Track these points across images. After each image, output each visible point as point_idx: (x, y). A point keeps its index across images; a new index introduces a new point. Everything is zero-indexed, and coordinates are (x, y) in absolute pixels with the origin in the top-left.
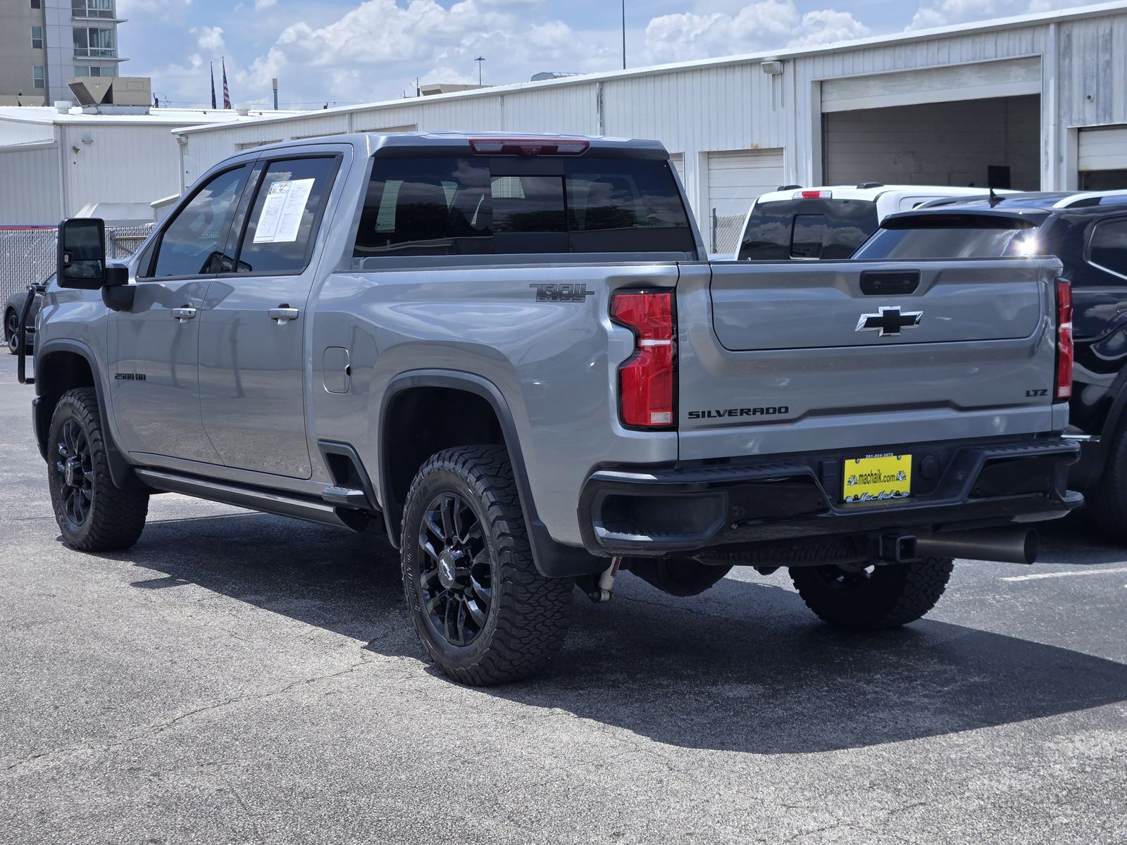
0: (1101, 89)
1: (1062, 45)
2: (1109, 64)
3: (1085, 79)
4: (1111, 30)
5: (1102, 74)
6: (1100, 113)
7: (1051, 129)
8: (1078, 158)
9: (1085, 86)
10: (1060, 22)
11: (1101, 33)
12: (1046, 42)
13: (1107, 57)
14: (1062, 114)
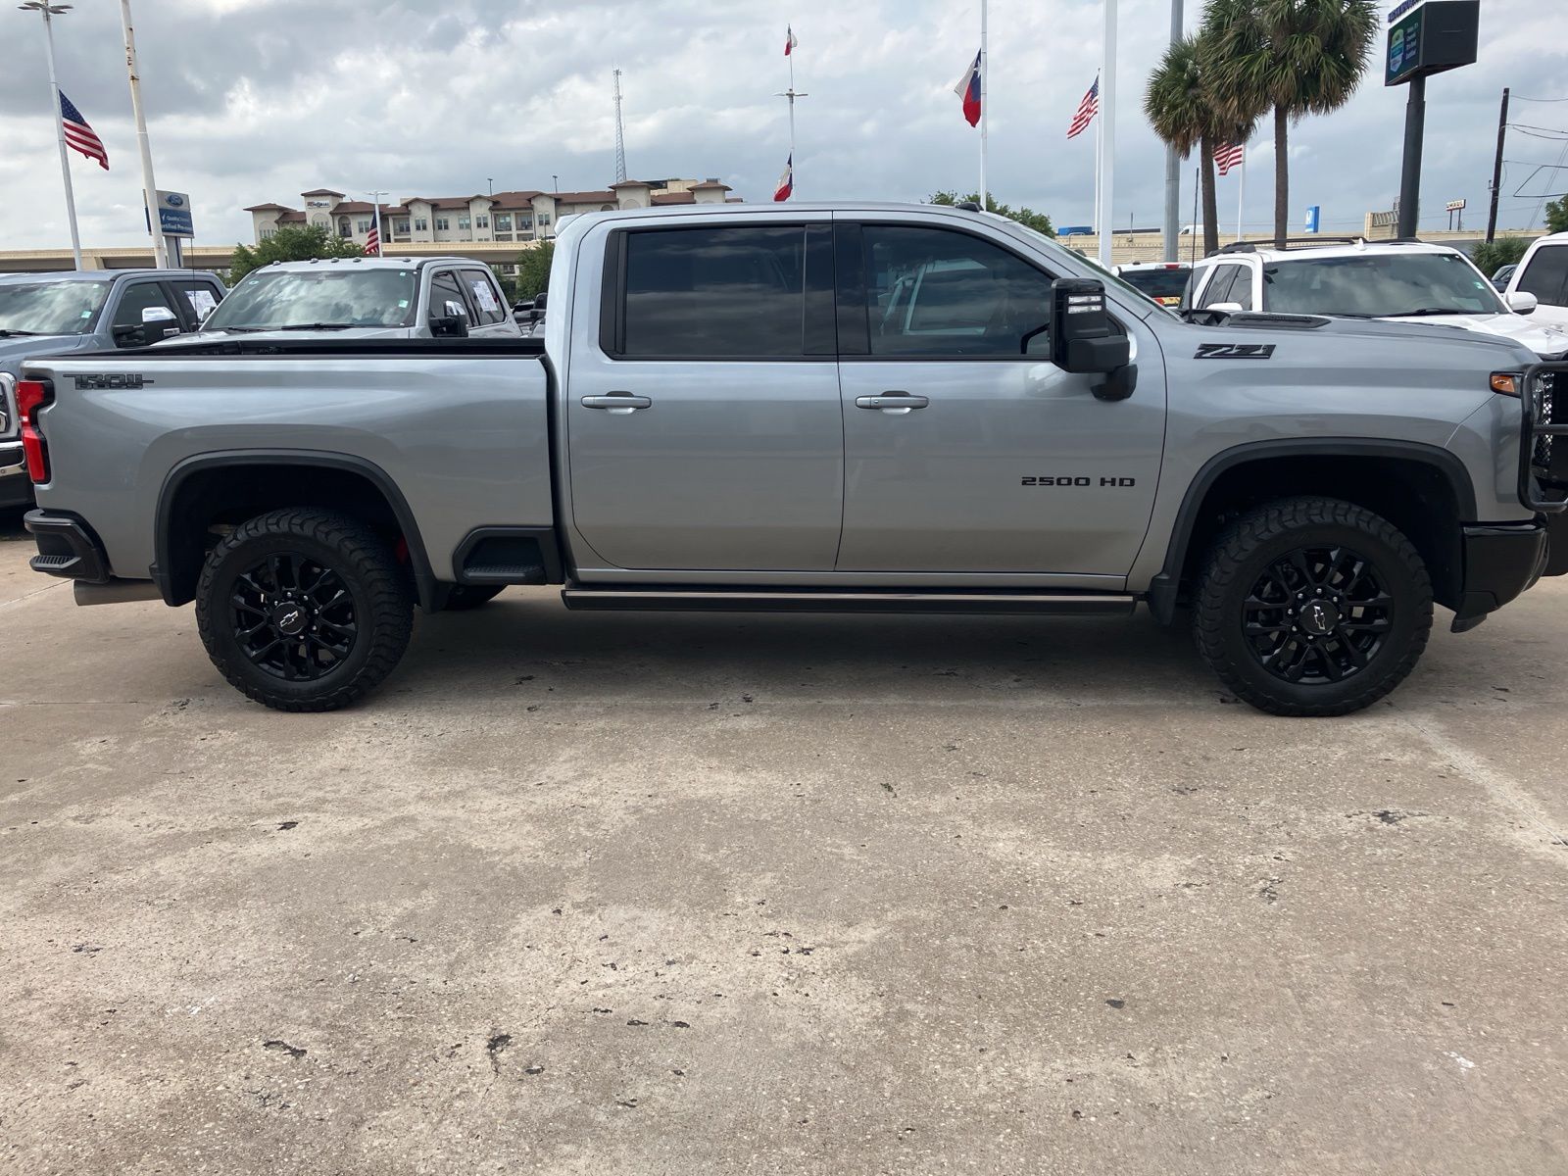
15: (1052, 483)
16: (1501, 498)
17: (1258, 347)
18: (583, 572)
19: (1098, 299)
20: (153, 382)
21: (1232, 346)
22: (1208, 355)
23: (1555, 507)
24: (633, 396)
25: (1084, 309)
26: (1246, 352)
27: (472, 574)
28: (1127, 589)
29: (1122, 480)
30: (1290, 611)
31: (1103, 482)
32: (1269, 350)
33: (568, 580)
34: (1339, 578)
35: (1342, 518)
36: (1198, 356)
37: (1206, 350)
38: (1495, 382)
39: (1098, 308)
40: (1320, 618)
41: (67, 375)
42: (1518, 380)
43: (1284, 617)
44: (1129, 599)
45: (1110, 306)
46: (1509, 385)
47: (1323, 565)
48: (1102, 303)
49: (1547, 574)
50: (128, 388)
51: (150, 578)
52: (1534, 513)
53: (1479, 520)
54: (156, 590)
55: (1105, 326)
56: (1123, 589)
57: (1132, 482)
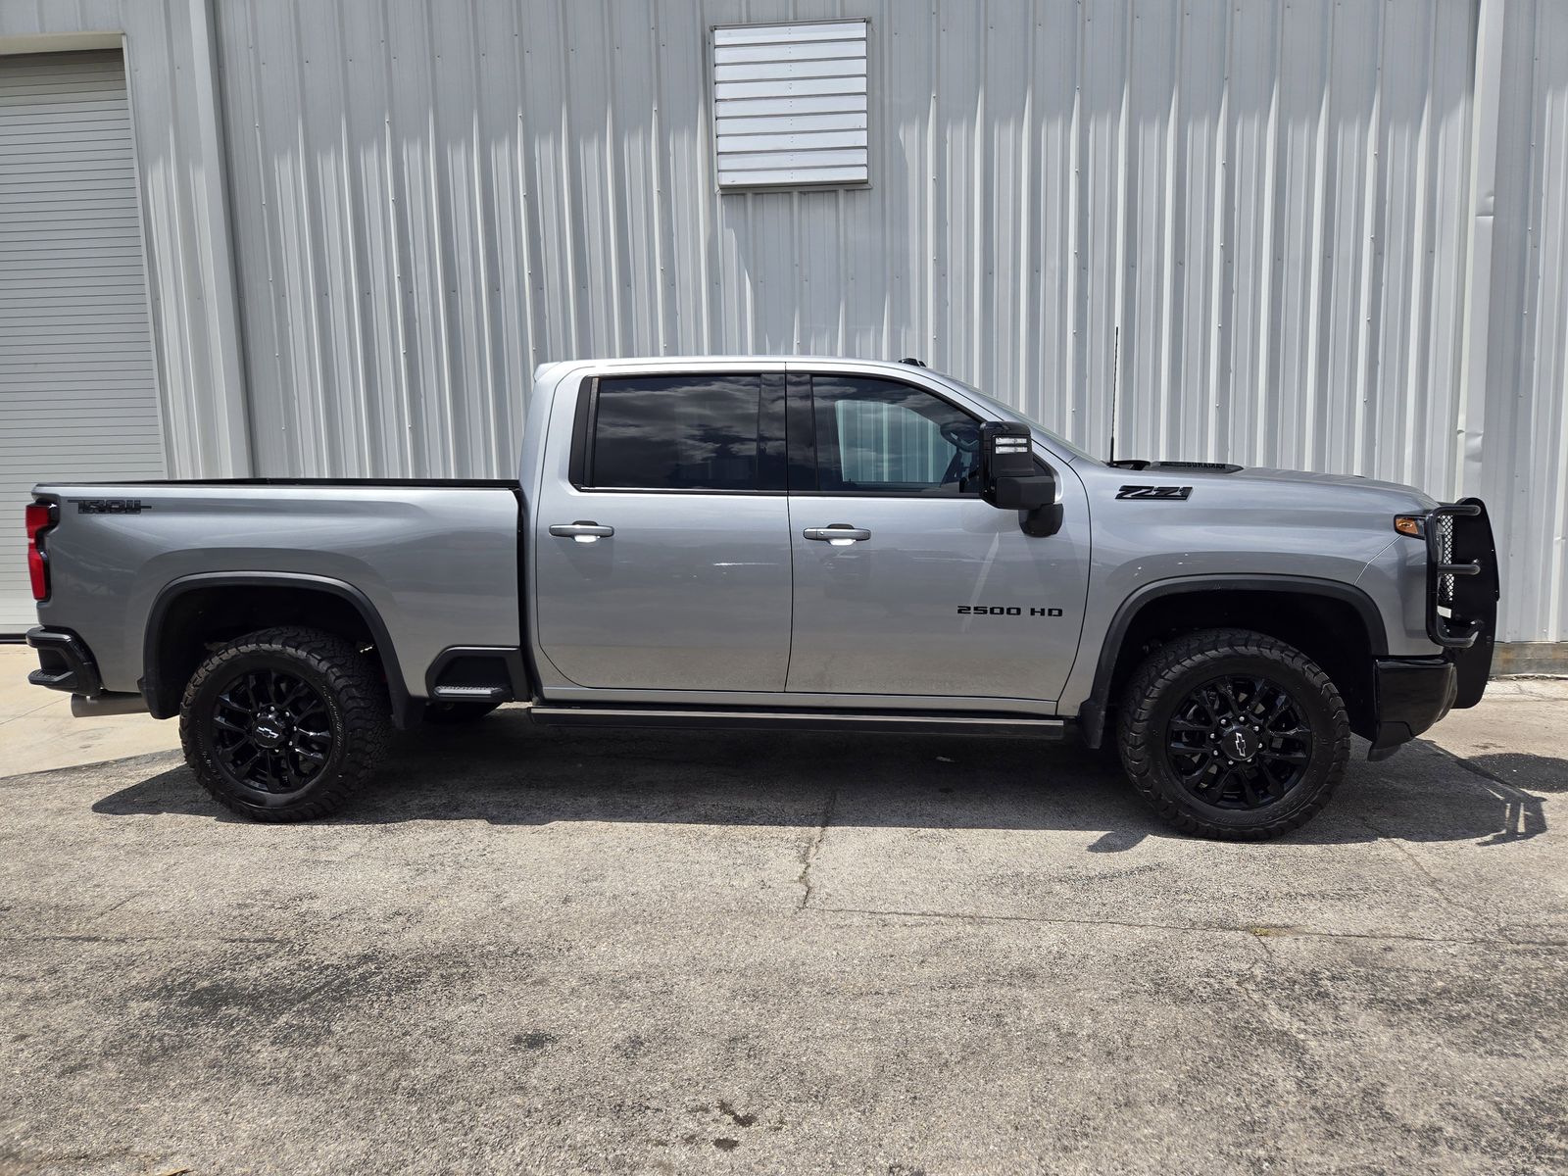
15: (985, 612)
16: (1411, 633)
17: (1176, 489)
18: (550, 690)
19: (1024, 441)
20: (150, 507)
21: (1151, 488)
22: (1129, 496)
23: (1461, 643)
24: (596, 525)
25: (1011, 450)
26: (1164, 494)
27: (444, 690)
28: (1058, 714)
29: (1050, 611)
30: (1212, 736)
31: (1033, 612)
32: (1185, 493)
33: (535, 699)
34: (1261, 708)
35: (1268, 651)
36: (1119, 497)
37: (1127, 491)
38: (1401, 525)
39: (1024, 450)
40: (1240, 744)
41: (71, 500)
42: (1421, 523)
43: (1207, 741)
44: (1060, 723)
45: (1036, 449)
46: (1411, 527)
47: (1245, 696)
48: (1028, 445)
49: (1457, 706)
50: (126, 513)
51: (138, 691)
52: (1442, 648)
53: (1390, 653)
54: (143, 702)
55: (1031, 467)
56: (1054, 714)
57: (1060, 612)
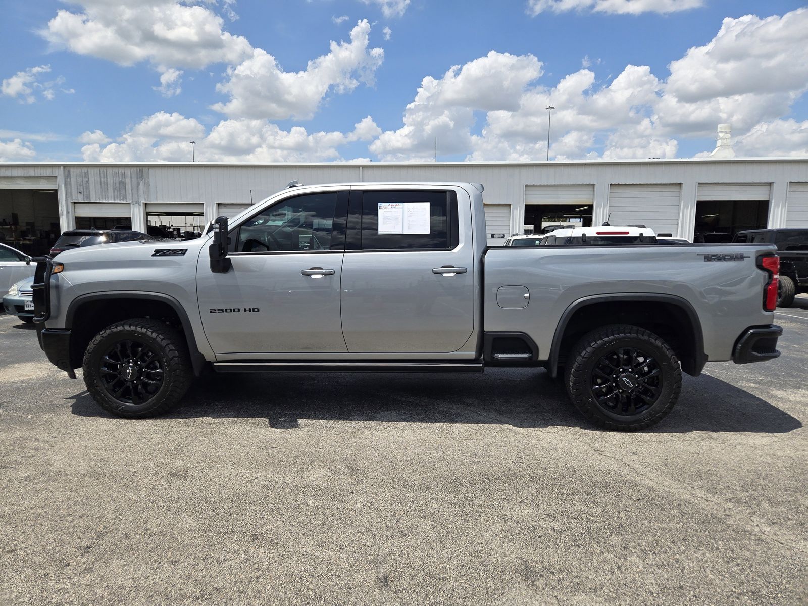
0: (85, 190)
1: (66, 174)
2: (88, 182)
3: (77, 186)
4: (88, 171)
5: (85, 185)
6: (85, 197)
7: (64, 202)
8: (75, 212)
9: (78, 189)
10: (65, 166)
11: (83, 172)
12: (60, 173)
13: (87, 180)
14: (68, 197)
